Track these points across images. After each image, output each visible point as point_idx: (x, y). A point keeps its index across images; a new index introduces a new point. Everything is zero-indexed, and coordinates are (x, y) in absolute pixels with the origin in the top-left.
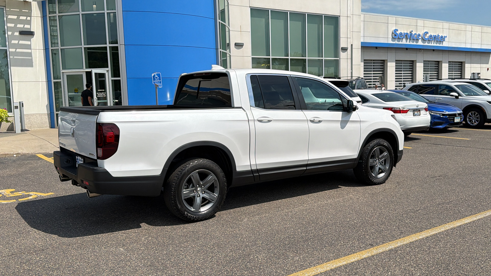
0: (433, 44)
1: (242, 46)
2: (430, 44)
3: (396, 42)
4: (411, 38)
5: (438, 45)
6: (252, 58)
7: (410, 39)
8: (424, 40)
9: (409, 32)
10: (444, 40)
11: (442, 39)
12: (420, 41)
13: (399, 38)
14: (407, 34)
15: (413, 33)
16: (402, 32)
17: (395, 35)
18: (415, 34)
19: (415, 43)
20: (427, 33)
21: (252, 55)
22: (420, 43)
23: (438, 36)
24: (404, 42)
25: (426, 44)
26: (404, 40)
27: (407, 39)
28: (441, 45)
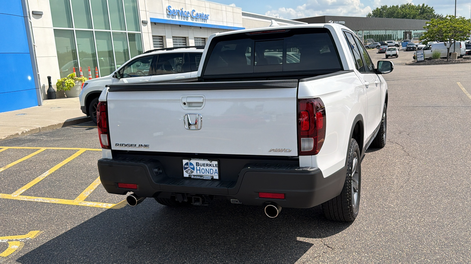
0: (199, 22)
1: (41, 16)
2: (197, 22)
3: (170, 19)
4: (183, 16)
5: (203, 23)
6: (54, 29)
7: (181, 16)
8: (192, 18)
9: (180, 10)
10: (208, 19)
11: (205, 18)
12: (189, 18)
13: (172, 15)
14: (179, 11)
15: (184, 10)
16: (175, 9)
17: (169, 12)
18: (185, 11)
19: (185, 21)
20: (194, 11)
21: (53, 27)
22: (190, 20)
23: (203, 14)
24: (177, 19)
25: (194, 22)
26: (177, 17)
27: (179, 16)
28: (205, 23)
